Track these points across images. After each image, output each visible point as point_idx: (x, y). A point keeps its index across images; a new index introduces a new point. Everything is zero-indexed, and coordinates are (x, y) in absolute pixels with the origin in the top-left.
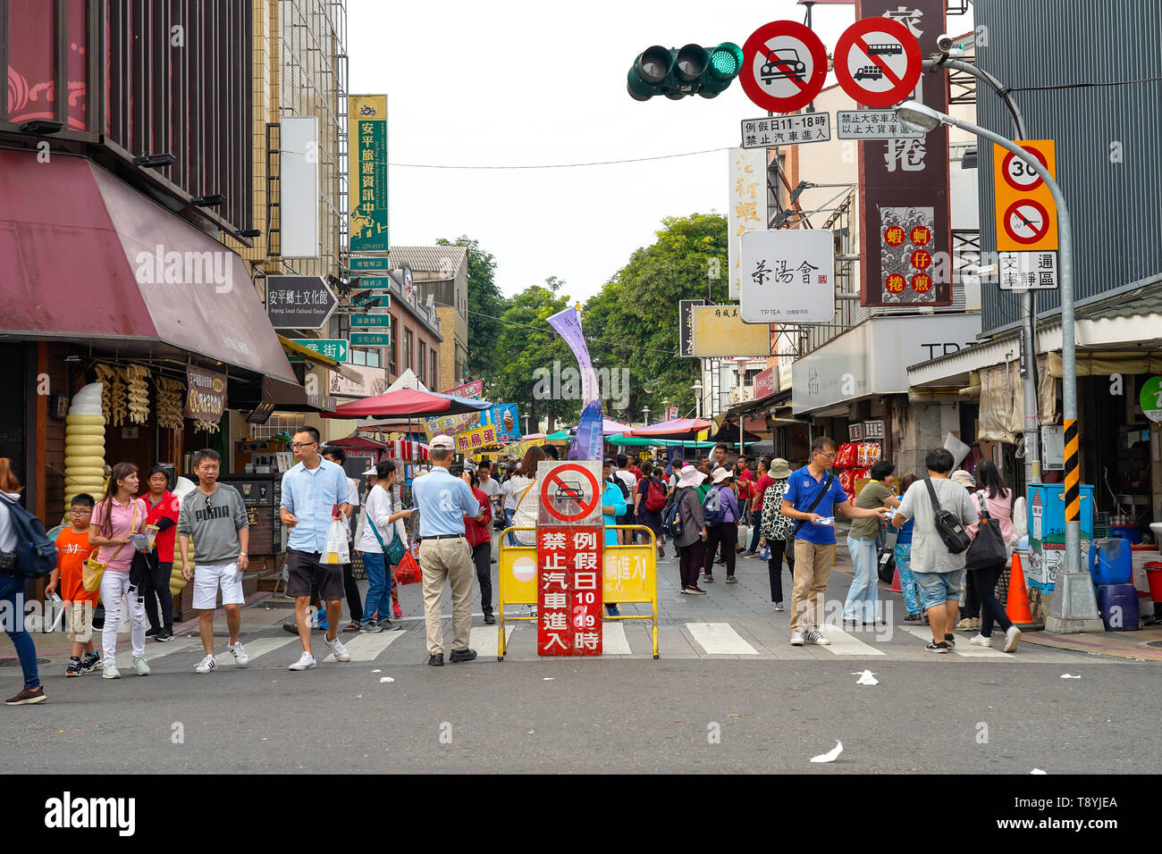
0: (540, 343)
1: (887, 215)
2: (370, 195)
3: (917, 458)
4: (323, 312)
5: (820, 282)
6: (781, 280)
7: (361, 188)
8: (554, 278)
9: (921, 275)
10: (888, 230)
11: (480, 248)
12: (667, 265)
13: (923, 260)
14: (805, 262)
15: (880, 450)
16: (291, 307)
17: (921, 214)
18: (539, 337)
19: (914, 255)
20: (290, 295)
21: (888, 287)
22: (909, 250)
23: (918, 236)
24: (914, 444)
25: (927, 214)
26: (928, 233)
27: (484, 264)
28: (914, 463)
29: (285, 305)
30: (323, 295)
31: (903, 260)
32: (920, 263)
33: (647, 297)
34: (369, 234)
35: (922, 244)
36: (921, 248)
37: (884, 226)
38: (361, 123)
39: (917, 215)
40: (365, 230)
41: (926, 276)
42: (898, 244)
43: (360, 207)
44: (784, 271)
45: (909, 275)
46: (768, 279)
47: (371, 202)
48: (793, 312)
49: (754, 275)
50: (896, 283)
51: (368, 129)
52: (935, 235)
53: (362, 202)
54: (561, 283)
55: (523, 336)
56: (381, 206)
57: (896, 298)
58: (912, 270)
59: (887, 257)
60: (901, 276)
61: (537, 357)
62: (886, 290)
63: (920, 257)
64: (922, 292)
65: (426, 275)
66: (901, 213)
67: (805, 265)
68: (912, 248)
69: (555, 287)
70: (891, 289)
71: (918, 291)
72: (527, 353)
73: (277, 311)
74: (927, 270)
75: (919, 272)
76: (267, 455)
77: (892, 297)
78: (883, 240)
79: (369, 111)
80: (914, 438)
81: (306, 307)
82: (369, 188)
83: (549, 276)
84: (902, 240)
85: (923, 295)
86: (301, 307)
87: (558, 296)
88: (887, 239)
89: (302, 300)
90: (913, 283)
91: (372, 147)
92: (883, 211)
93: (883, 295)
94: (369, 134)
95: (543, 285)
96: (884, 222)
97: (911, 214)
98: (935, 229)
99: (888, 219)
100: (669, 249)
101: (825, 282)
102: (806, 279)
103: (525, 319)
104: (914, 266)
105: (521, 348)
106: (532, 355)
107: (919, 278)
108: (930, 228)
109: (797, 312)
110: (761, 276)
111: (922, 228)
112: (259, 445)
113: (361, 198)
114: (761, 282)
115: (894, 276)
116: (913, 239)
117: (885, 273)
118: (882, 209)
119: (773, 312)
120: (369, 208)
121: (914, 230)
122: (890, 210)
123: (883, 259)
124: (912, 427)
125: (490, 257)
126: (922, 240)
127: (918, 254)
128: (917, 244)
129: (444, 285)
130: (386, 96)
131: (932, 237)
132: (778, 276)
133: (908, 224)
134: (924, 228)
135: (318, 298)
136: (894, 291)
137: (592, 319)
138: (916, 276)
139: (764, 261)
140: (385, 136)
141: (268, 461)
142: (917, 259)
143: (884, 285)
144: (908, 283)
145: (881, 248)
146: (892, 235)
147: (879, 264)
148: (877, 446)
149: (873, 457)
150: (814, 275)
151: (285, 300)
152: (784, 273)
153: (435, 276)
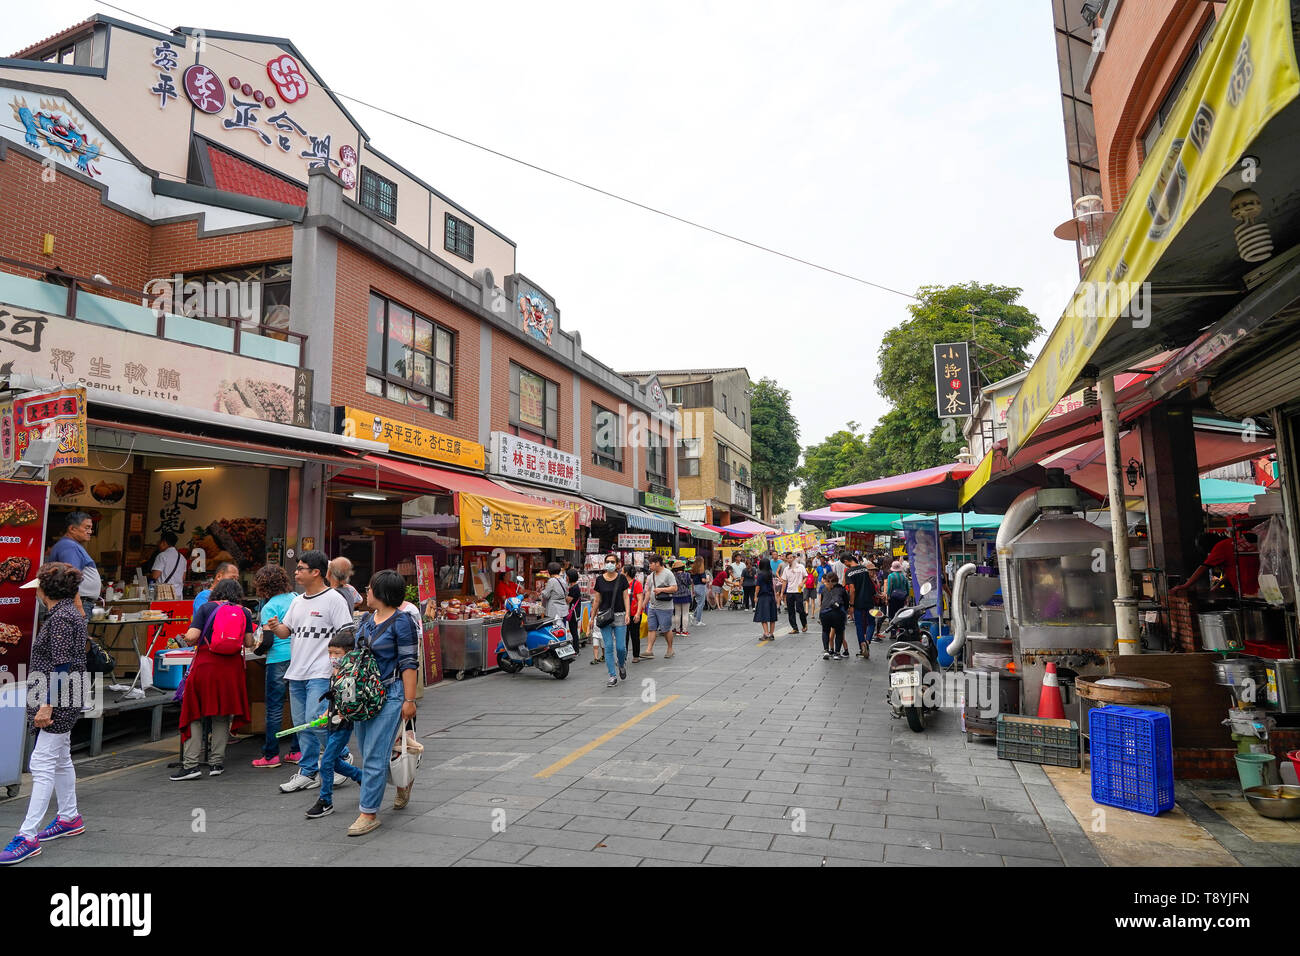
0: (844, 470)
8: (852, 423)
11: (778, 387)
12: (921, 333)
18: (843, 465)
33: (901, 372)
54: (858, 425)
55: (832, 466)
65: (686, 378)
69: (854, 428)
83: (849, 421)
87: (857, 434)
95: (847, 429)
100: (924, 321)
103: (833, 454)
105: (831, 474)
106: (838, 479)
125: (786, 392)
129: (703, 387)
137: (876, 444)
153: (695, 379)
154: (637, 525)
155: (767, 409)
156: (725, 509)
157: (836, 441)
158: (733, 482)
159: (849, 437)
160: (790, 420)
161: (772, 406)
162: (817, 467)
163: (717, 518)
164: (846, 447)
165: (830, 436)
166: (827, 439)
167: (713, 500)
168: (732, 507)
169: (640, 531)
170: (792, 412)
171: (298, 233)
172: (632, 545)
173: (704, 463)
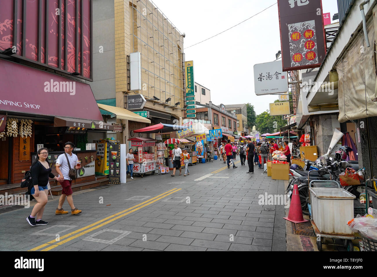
0: (266, 121)
1: (291, 27)
2: (190, 83)
3: (323, 138)
4: (141, 104)
5: (282, 78)
6: (268, 79)
7: (188, 82)
8: (267, 110)
9: (310, 52)
10: (292, 34)
11: (251, 105)
13: (311, 45)
14: (276, 72)
15: (310, 136)
16: (133, 103)
17: (308, 24)
18: (265, 120)
19: (306, 44)
20: (133, 100)
21: (294, 60)
22: (303, 41)
23: (307, 34)
24: (322, 134)
25: (312, 24)
26: (313, 32)
27: (252, 107)
28: (322, 140)
29: (132, 103)
30: (141, 99)
31: (300, 46)
32: (309, 46)
34: (190, 92)
35: (310, 37)
36: (309, 39)
37: (290, 32)
38: (187, 67)
39: (306, 25)
40: (189, 91)
41: (312, 52)
42: (298, 39)
43: (188, 86)
44: (269, 76)
45: (304, 53)
46: (263, 79)
47: (190, 85)
48: (273, 89)
49: (258, 79)
50: (298, 57)
51: (189, 69)
52: (316, 33)
53: (188, 85)
55: (263, 120)
56: (192, 86)
57: (298, 64)
58: (305, 50)
59: (292, 46)
60: (300, 54)
61: (265, 123)
62: (293, 61)
63: (309, 44)
64: (311, 60)
65: (236, 109)
66: (298, 26)
67: (276, 73)
68: (305, 40)
69: (268, 111)
70: (295, 61)
71: (309, 59)
72: (263, 123)
73: (130, 105)
74: (313, 49)
75: (309, 50)
76: (101, 144)
77: (296, 64)
78: (290, 39)
79: (189, 65)
80: (321, 131)
81: (137, 103)
82: (190, 82)
84: (300, 37)
85: (312, 61)
86: (135, 103)
88: (292, 38)
89: (136, 101)
90: (306, 56)
91: (190, 72)
92: (289, 26)
93: (292, 64)
94: (189, 70)
96: (290, 31)
97: (304, 25)
98: (316, 30)
99: (292, 29)
101: (284, 78)
102: (277, 78)
103: (263, 117)
104: (306, 48)
105: (263, 122)
107: (309, 53)
108: (313, 30)
109: (274, 89)
110: (261, 78)
111: (309, 31)
112: (99, 141)
113: (188, 84)
114: (261, 81)
115: (296, 54)
116: (305, 36)
117: (292, 53)
118: (289, 25)
119: (266, 90)
120: (190, 86)
121: (305, 32)
122: (293, 25)
123: (290, 47)
124: (320, 127)
125: (253, 106)
126: (310, 36)
127: (308, 43)
128: (307, 38)
130: (192, 61)
131: (315, 34)
132: (267, 78)
133: (302, 30)
134: (310, 30)
135: (140, 100)
136: (297, 61)
138: (307, 53)
139: (262, 73)
140: (193, 70)
141: (101, 146)
142: (307, 45)
143: (292, 59)
144: (304, 56)
145: (289, 42)
146: (294, 36)
147: (289, 50)
148: (309, 135)
149: (307, 139)
150: (280, 76)
151: (132, 102)
152: (269, 77)
153: (238, 109)
154: (236, 138)
155: (249, 110)
156: (244, 133)
157: (264, 114)
158: (245, 127)
159: (267, 113)
160: (254, 112)
161: (250, 109)
162: (259, 120)
163: (242, 135)
164: (266, 116)
165: (262, 113)
166: (262, 114)
167: (242, 131)
168: (245, 132)
169: (237, 139)
170: (254, 110)
171: (208, 109)
172: (236, 141)
173: (240, 125)
